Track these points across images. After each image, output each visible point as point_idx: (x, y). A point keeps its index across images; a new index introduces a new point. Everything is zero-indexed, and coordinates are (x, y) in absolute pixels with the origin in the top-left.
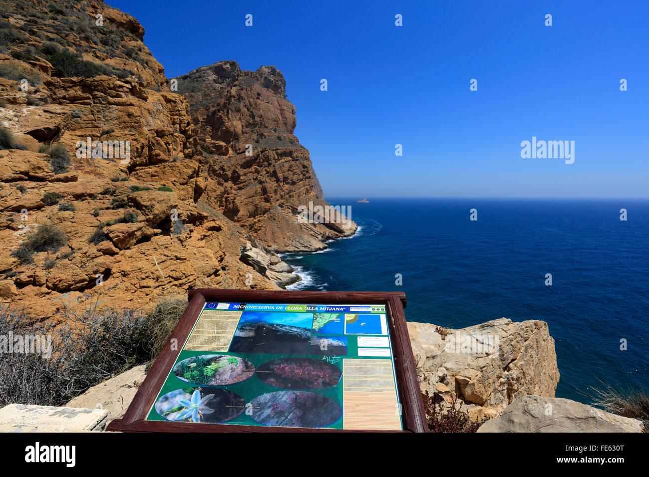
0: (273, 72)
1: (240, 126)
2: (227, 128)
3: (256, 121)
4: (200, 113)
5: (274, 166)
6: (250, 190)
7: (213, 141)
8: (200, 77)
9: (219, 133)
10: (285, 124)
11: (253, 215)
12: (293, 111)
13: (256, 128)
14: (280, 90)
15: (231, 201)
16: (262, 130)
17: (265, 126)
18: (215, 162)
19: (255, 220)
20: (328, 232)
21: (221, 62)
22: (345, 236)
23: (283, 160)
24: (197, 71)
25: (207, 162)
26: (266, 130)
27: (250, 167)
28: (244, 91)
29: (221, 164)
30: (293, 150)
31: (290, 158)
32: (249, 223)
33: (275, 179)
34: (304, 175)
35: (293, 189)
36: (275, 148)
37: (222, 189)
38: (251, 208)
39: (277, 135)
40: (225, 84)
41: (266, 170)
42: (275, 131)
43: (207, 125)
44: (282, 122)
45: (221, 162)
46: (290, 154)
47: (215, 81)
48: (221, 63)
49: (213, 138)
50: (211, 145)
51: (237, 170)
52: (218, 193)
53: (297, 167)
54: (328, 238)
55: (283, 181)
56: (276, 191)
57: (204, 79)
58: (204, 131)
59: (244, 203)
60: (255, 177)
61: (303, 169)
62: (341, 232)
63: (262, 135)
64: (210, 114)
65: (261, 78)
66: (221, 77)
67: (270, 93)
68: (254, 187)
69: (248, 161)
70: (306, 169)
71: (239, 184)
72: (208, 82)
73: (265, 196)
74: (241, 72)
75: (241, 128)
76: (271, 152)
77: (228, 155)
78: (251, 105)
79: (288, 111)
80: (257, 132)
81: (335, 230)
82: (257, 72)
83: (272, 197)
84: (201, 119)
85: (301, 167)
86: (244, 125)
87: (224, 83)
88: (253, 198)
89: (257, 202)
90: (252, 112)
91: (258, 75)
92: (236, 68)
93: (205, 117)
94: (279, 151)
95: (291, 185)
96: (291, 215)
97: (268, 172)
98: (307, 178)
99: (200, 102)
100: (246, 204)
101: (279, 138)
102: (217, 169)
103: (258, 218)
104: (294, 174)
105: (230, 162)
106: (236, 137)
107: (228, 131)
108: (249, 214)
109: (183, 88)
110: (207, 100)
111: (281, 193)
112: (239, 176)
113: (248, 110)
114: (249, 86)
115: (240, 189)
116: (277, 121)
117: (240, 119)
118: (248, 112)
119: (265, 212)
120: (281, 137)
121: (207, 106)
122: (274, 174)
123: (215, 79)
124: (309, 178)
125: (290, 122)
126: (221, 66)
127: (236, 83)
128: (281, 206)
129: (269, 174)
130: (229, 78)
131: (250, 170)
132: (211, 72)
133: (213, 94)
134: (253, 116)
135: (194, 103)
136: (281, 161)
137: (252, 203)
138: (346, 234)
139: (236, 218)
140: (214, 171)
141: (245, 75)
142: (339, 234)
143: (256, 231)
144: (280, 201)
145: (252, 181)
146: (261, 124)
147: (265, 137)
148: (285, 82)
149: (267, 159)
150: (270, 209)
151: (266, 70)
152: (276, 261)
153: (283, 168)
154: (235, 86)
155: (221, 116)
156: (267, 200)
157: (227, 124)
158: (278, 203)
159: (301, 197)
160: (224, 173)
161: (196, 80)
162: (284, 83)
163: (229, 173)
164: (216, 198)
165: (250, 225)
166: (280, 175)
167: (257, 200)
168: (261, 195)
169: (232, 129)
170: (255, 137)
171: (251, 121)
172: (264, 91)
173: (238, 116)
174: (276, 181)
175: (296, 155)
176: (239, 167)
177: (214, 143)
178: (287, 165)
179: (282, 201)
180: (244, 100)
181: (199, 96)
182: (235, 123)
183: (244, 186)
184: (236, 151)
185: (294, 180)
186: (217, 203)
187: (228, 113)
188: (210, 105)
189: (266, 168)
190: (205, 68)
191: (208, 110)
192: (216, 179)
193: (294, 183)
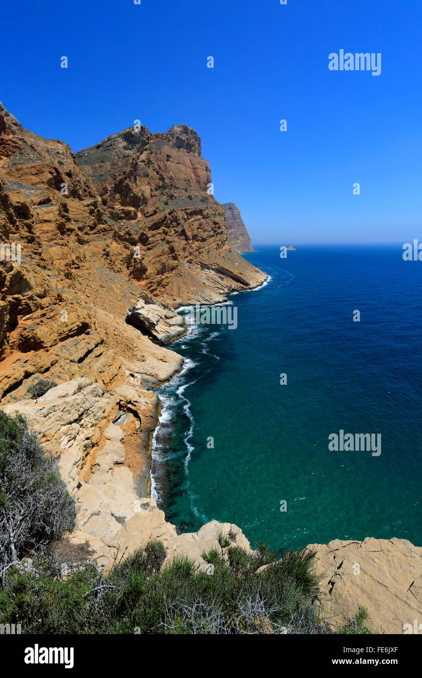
0: (185, 130)
1: (149, 191)
2: (134, 194)
3: (166, 184)
4: (108, 182)
5: (182, 225)
6: (157, 250)
7: (122, 208)
8: (111, 145)
9: (128, 199)
10: (199, 182)
11: (161, 272)
12: (207, 168)
13: (166, 190)
14: (193, 148)
15: (138, 261)
16: (172, 191)
17: (175, 187)
18: (121, 228)
19: (163, 277)
20: (235, 285)
21: (129, 128)
22: (250, 289)
23: (193, 219)
24: (109, 140)
25: (112, 230)
26: (176, 191)
27: (158, 228)
28: (153, 155)
29: (127, 230)
30: (203, 209)
31: (200, 217)
32: (157, 280)
33: (184, 238)
34: (215, 231)
35: (203, 246)
36: (184, 209)
37: (128, 252)
38: (159, 266)
39: (188, 194)
40: (135, 149)
41: (174, 230)
42: (186, 191)
43: (115, 193)
44: (194, 180)
45: (127, 227)
46: (200, 212)
47: (125, 148)
48: (129, 130)
49: (122, 204)
50: (120, 212)
51: (145, 233)
52: (124, 256)
53: (207, 224)
54: (234, 290)
55: (193, 239)
56: (184, 249)
57: (114, 147)
58: (113, 199)
59: (152, 262)
60: (162, 238)
61: (214, 225)
62: (247, 284)
63: (172, 196)
64: (117, 183)
65: (173, 138)
66: (130, 143)
67: (181, 154)
68: (161, 248)
69: (155, 223)
70: (217, 225)
71: (148, 245)
72: (117, 150)
73: (173, 254)
74: (151, 135)
75: (150, 192)
76: (180, 212)
77: (137, 219)
78: (160, 168)
79: (200, 169)
80: (168, 194)
81: (242, 283)
82: (168, 133)
83: (179, 255)
84: (109, 188)
85: (212, 223)
86: (153, 188)
87: (133, 148)
88: (161, 257)
89: (164, 261)
90: (161, 175)
91: (168, 136)
92: (144, 132)
93: (113, 186)
94: (188, 211)
95: (201, 241)
96: (199, 270)
97: (176, 232)
98: (218, 234)
99: (109, 171)
100: (154, 263)
101: (190, 197)
102: (122, 234)
103: (166, 274)
104: (205, 231)
105: (138, 225)
106: (145, 201)
107: (135, 197)
108: (156, 272)
109: (94, 158)
110: (114, 168)
111: (190, 250)
112: (147, 238)
113: (158, 173)
114: (159, 149)
115: (149, 249)
116: (189, 181)
117: (149, 184)
118: (158, 176)
119: (173, 269)
120: (191, 197)
121: (114, 175)
122: (183, 233)
123: (125, 145)
124: (222, 233)
125: (203, 179)
126: (129, 132)
127: (147, 147)
128: (190, 262)
129: (178, 233)
130: (138, 143)
131: (159, 231)
132: (120, 140)
133: (120, 163)
134: (162, 179)
135: (103, 173)
136: (190, 220)
137: (159, 261)
138: (251, 286)
139: (144, 276)
140: (120, 237)
141: (156, 138)
142: (245, 287)
143: (164, 286)
144: (188, 258)
145: (160, 241)
146: (171, 185)
147: (175, 198)
148: (200, 138)
149: (176, 219)
150: (177, 266)
151: (177, 129)
152: (172, 315)
153: (192, 227)
154: (146, 150)
155: (127, 184)
156: (175, 258)
157: (135, 190)
158: (187, 259)
159: (211, 253)
160: (131, 237)
161: (108, 148)
162: (198, 140)
163: (136, 237)
164: (122, 261)
165: (157, 282)
166: (189, 234)
167: (164, 259)
168: (169, 254)
169: (140, 195)
170: (164, 199)
171: (161, 183)
172: (174, 152)
173: (146, 180)
174: (185, 239)
175: (207, 213)
176: (147, 230)
177: (123, 210)
178: (196, 224)
179: (191, 257)
180: (153, 163)
181: (108, 165)
182: (143, 188)
183: (152, 246)
184: (145, 214)
185: (204, 237)
186: (124, 264)
187: (135, 179)
188: (117, 174)
189: (175, 228)
190: (115, 136)
191: (115, 179)
192: (123, 243)
193: (204, 240)
